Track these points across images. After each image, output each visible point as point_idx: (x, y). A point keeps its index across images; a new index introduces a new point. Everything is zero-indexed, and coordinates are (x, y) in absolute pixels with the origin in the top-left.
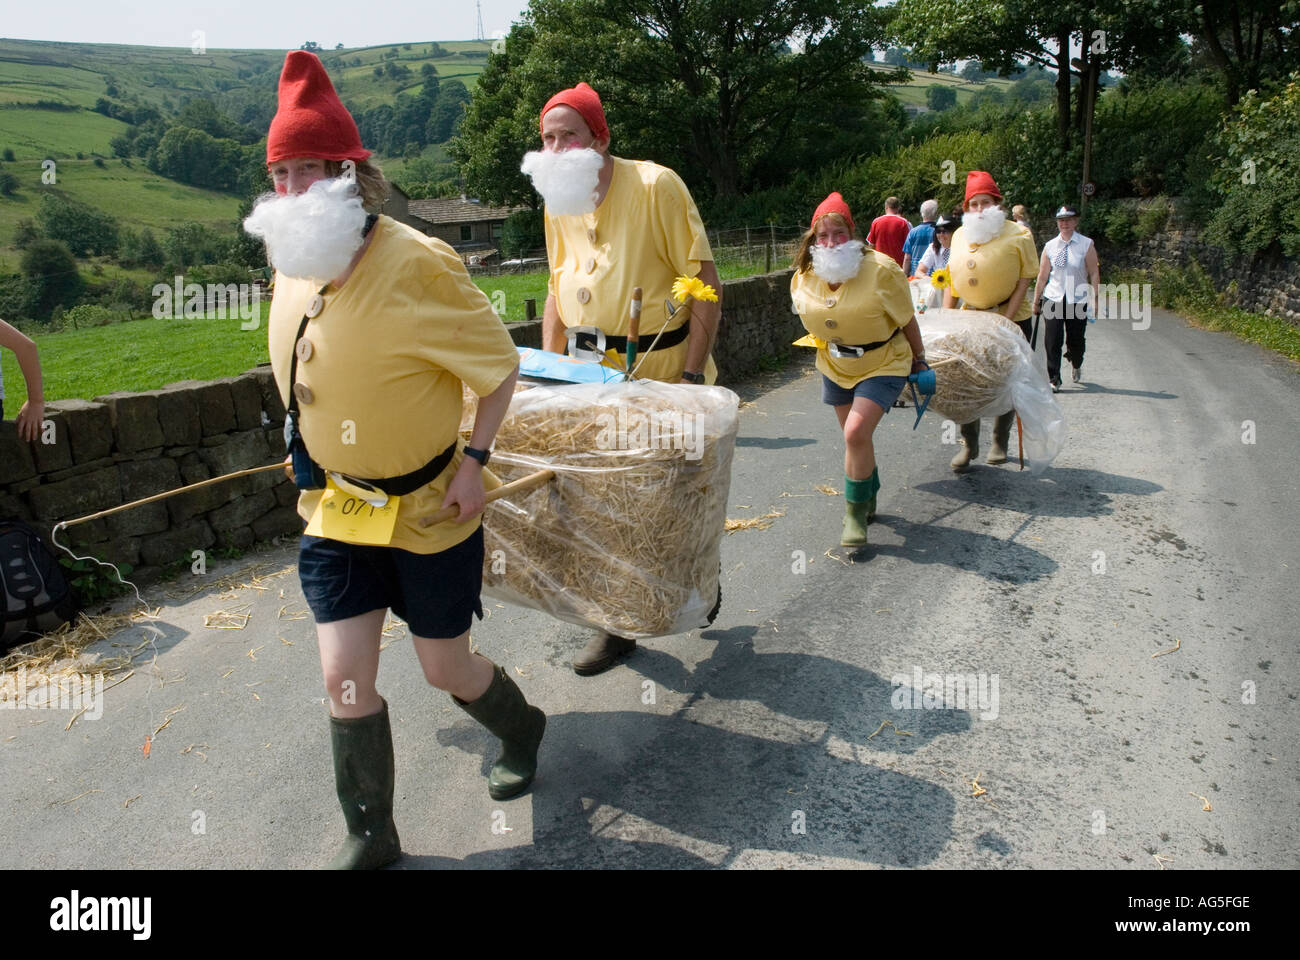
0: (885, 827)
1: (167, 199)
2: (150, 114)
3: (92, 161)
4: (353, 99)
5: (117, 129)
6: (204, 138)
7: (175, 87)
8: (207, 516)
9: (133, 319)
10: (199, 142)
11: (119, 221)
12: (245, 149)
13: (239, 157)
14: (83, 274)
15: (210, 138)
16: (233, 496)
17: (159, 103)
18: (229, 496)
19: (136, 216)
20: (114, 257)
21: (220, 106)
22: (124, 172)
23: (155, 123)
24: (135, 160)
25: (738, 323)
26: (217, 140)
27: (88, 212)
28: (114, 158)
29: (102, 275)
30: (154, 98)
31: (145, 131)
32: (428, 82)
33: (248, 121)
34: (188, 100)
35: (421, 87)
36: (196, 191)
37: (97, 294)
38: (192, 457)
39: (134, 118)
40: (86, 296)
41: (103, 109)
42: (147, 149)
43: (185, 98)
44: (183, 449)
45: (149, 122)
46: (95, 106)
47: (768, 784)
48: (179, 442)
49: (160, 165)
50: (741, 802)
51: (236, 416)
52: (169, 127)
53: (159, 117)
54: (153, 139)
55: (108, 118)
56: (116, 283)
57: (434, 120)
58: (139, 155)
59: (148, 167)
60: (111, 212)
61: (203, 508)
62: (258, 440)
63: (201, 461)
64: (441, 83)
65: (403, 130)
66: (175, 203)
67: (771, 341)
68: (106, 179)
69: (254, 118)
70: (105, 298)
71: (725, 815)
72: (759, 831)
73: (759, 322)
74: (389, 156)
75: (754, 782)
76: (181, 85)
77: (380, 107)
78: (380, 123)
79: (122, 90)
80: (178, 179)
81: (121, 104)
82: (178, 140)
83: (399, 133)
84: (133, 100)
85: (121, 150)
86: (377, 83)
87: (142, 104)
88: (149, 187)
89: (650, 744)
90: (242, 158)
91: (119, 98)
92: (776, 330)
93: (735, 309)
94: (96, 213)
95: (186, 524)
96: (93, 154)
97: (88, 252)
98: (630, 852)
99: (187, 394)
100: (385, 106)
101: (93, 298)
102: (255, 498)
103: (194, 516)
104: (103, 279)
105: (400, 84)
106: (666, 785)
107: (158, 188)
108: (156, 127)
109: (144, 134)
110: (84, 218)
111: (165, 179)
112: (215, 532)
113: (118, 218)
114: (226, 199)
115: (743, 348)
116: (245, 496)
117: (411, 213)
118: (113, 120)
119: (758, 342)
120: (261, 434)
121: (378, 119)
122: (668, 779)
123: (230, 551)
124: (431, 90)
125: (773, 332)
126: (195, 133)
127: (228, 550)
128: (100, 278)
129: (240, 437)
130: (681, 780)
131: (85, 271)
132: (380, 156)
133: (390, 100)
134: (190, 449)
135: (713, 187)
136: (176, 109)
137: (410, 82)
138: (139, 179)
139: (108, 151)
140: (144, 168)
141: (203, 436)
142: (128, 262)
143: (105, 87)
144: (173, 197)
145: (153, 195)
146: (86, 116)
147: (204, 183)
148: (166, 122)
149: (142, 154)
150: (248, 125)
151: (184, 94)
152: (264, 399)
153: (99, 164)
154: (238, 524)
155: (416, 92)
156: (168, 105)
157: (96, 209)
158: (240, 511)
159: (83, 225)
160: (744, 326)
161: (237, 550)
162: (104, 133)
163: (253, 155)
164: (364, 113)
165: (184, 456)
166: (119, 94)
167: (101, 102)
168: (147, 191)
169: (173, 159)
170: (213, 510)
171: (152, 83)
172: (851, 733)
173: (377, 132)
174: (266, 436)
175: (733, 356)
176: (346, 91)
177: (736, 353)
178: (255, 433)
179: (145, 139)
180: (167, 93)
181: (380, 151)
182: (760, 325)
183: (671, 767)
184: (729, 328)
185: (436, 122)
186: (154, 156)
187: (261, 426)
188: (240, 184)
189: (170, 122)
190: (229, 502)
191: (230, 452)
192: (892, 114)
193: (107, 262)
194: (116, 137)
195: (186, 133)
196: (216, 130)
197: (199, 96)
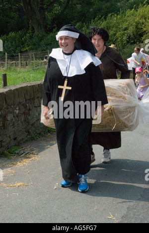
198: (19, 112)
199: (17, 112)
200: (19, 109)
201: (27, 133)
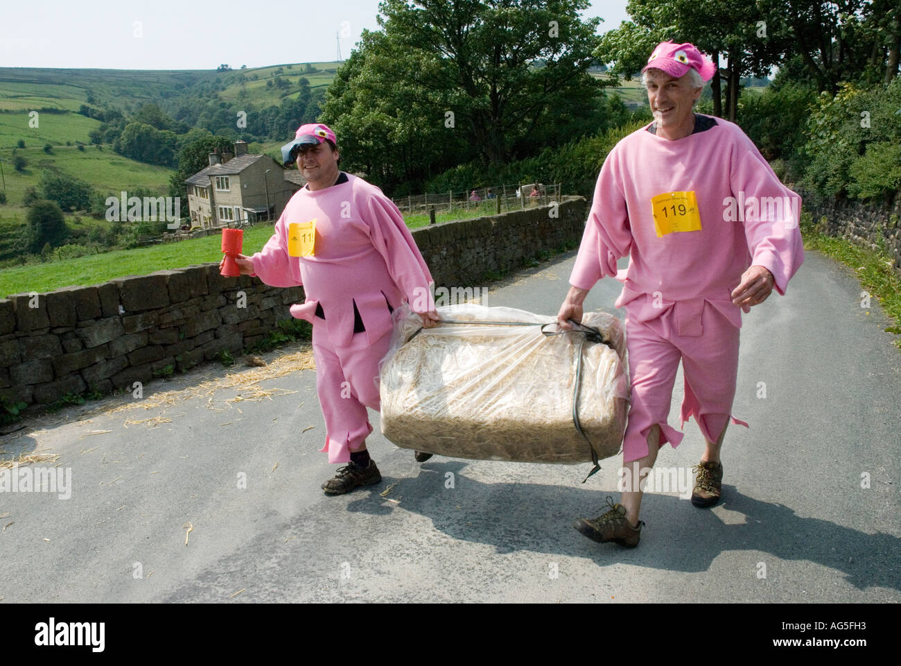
0: (438, 556)
1: (126, 172)
2: (116, 115)
3: (76, 147)
4: (253, 103)
5: (93, 125)
6: (151, 130)
7: (133, 96)
8: (80, 372)
9: (99, 253)
10: (148, 133)
11: (93, 187)
12: (179, 137)
13: (175, 143)
14: (69, 223)
15: (156, 130)
16: (98, 360)
17: (122, 107)
18: (95, 359)
19: (104, 183)
20: (89, 211)
21: (163, 109)
22: (98, 154)
23: (118, 121)
24: (104, 146)
25: (468, 248)
26: (160, 131)
27: (72, 181)
28: (91, 144)
29: (81, 224)
30: (118, 104)
31: (112, 126)
32: (303, 90)
33: (182, 118)
34: (141, 105)
35: (299, 93)
36: (147, 166)
37: (78, 237)
38: (70, 334)
39: (105, 117)
40: (70, 238)
41: (85, 112)
42: (113, 138)
43: (139, 103)
44: (64, 329)
45: (115, 120)
46: (79, 110)
47: (376, 530)
48: (61, 324)
49: (122, 149)
50: (354, 540)
51: (101, 308)
52: (128, 123)
53: (122, 117)
54: (117, 131)
55: (88, 118)
56: (90, 229)
57: (307, 115)
58: (107, 142)
59: (114, 150)
60: (88, 181)
61: (77, 367)
62: (115, 323)
63: (77, 336)
64: (312, 91)
65: (285, 123)
66: (131, 174)
67: (495, 260)
68: (85, 159)
69: (185, 116)
70: (81, 238)
71: (341, 547)
72: (358, 556)
73: (484, 247)
74: (277, 140)
75: (367, 528)
76: (137, 95)
77: (271, 107)
78: (271, 118)
79: (98, 99)
80: (134, 158)
81: (96, 108)
82: (134, 131)
83: (283, 125)
84: (104, 105)
85: (96, 139)
86: (269, 91)
87: (110, 108)
88: (113, 164)
89: (313, 506)
90: (177, 144)
91: (95, 104)
92: (498, 253)
93: (466, 239)
94: (78, 181)
95: (65, 377)
96: (77, 142)
97: (72, 208)
98: (273, 568)
99: (68, 294)
100: (273, 107)
101: (75, 239)
102: (114, 361)
103: (71, 372)
104: (81, 226)
105: (285, 91)
106: (312, 530)
107: (121, 164)
108: (120, 123)
109: (111, 128)
110: (69, 185)
111: (125, 158)
112: (86, 382)
113: (93, 185)
114: (166, 171)
115: (472, 264)
116: (107, 360)
117: (286, 179)
118: (90, 119)
119: (484, 261)
120: (117, 320)
121: (269, 116)
122: (315, 526)
123: (96, 395)
124: (306, 96)
125: (495, 254)
126: (145, 126)
127: (94, 394)
128: (79, 225)
129: (103, 321)
130: (323, 527)
131: (69, 221)
132: (271, 140)
133: (277, 103)
134: (69, 329)
135: (487, 159)
136: (133, 110)
137: (292, 90)
138: (107, 158)
139: (87, 139)
140: (110, 151)
141: (78, 320)
142: (98, 215)
143: (86, 98)
144: (130, 170)
145: (116, 169)
146: (73, 117)
147: (151, 160)
148: (126, 120)
149: (110, 142)
150: (181, 121)
151: (139, 101)
152: (121, 297)
153: (81, 149)
154: (101, 377)
155: (295, 97)
156: (128, 108)
157: (78, 179)
158: (103, 369)
159: (69, 190)
160: (473, 250)
161: (100, 394)
162: (85, 128)
163: (184, 142)
164: (260, 112)
165: (65, 333)
166: (95, 102)
167: (83, 107)
168: (113, 167)
169: (131, 144)
170: (85, 368)
171: (117, 94)
172: (442, 501)
173: (269, 124)
174: (122, 321)
175: (464, 270)
176: (247, 97)
177: (467, 268)
178: (114, 319)
179: (112, 131)
180: (128, 100)
181: (271, 138)
182: (486, 249)
183: (320, 520)
184: (461, 251)
185: (308, 117)
186: (118, 143)
187: (118, 314)
188: (175, 160)
189: (128, 119)
190: (96, 363)
191: (96, 331)
192: (615, 107)
193: (84, 215)
194: (92, 130)
195: (140, 127)
196: (160, 125)
197: (149, 102)
198: (446, 254)
199: (445, 253)
200: (447, 250)
201: (458, 280)
